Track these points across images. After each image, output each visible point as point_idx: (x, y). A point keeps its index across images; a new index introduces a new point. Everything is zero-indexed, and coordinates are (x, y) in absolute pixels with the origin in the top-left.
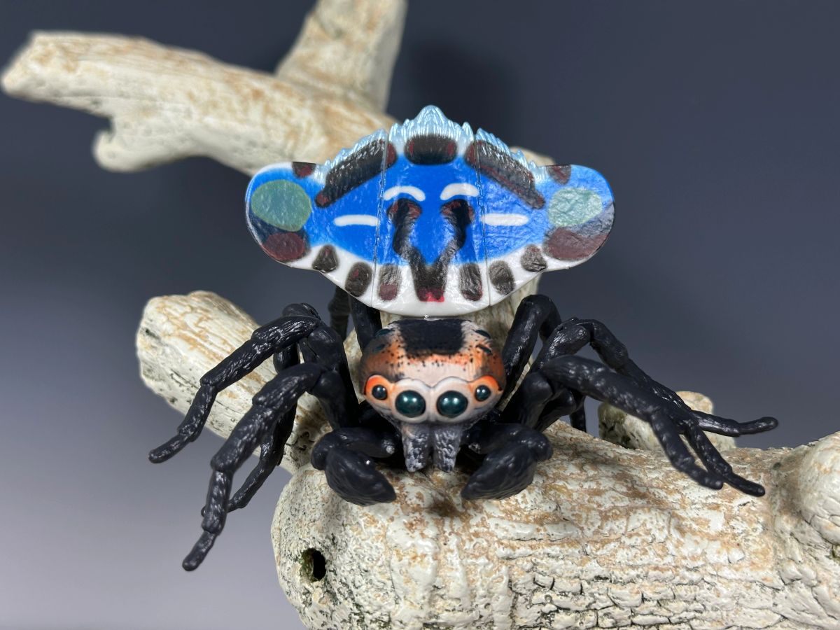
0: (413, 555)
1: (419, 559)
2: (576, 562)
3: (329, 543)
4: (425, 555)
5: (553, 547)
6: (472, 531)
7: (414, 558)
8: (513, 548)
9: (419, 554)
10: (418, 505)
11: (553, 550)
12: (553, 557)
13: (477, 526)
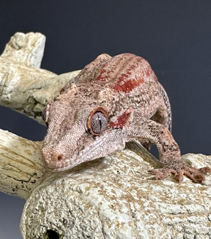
0: (117, 223)
1: (121, 226)
2: (206, 224)
3: (61, 224)
4: (124, 223)
5: (192, 217)
6: (146, 209)
7: (118, 225)
8: (171, 218)
9: (120, 223)
10: (114, 196)
11: (192, 219)
12: (192, 223)
13: (148, 206)
